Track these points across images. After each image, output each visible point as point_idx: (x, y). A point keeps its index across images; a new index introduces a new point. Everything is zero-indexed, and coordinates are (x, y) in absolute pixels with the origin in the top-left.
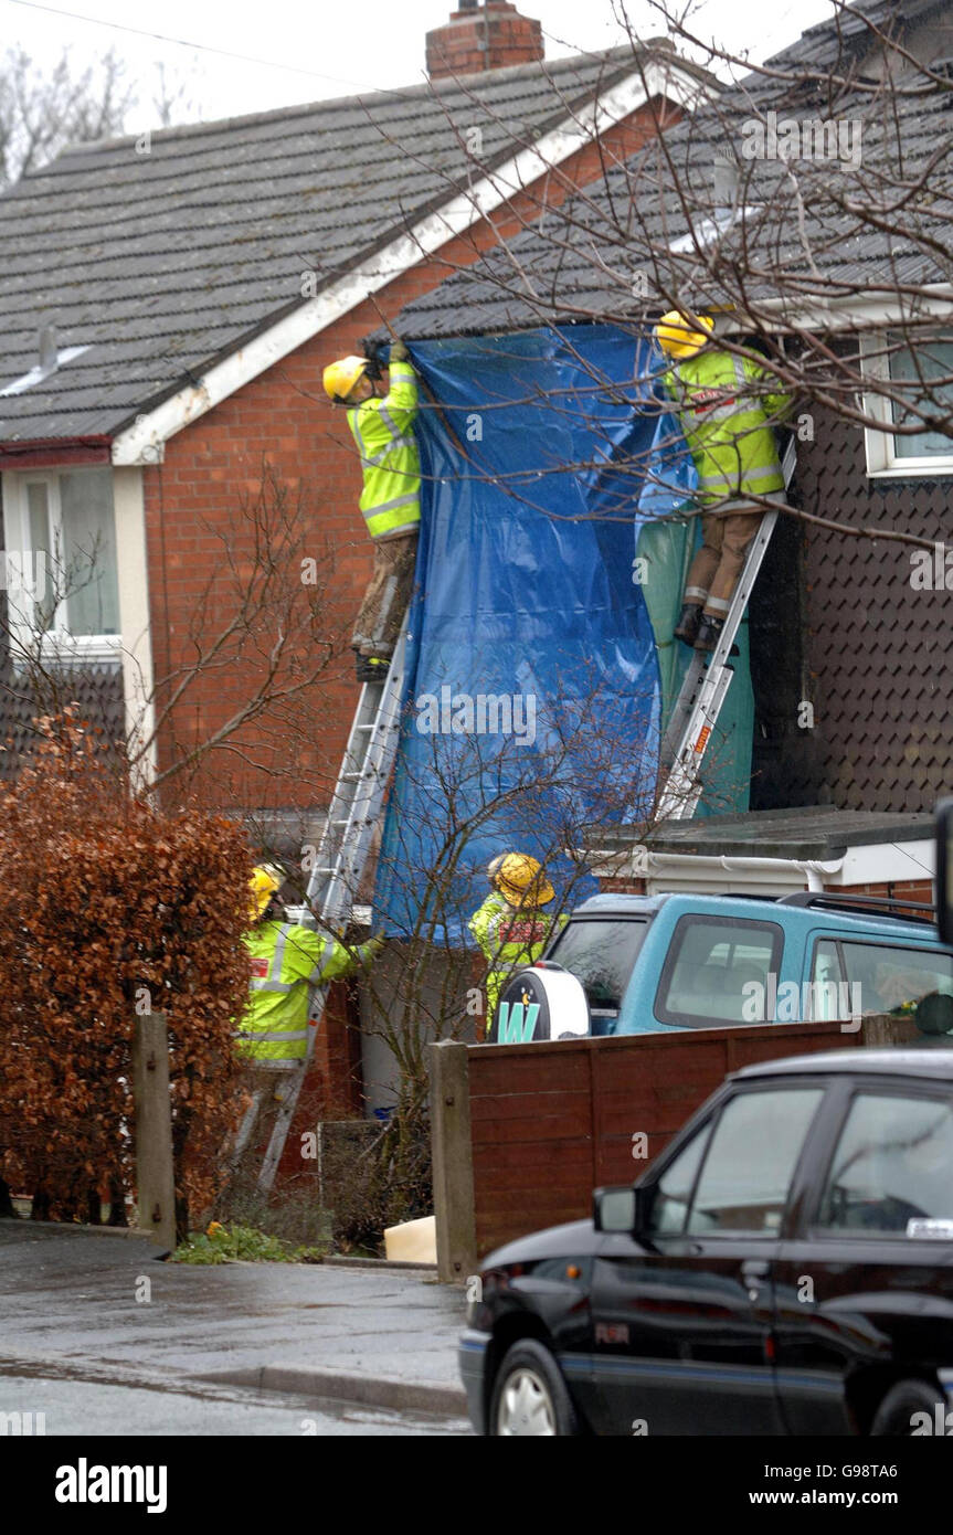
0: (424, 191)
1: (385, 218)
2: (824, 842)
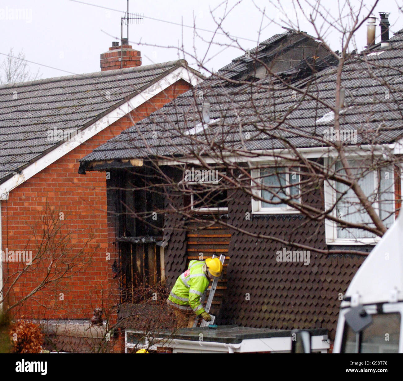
0: (100, 109)
1: (87, 118)
2: (235, 337)
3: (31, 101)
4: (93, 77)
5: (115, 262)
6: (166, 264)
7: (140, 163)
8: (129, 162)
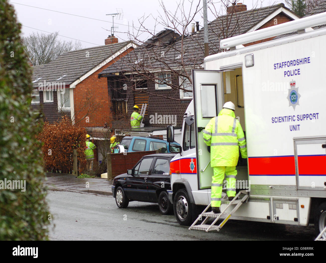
1: (101, 60)
2: (151, 131)
3: (82, 55)
4: (103, 47)
5: (111, 107)
6: (128, 107)
7: (118, 74)
8: (114, 74)
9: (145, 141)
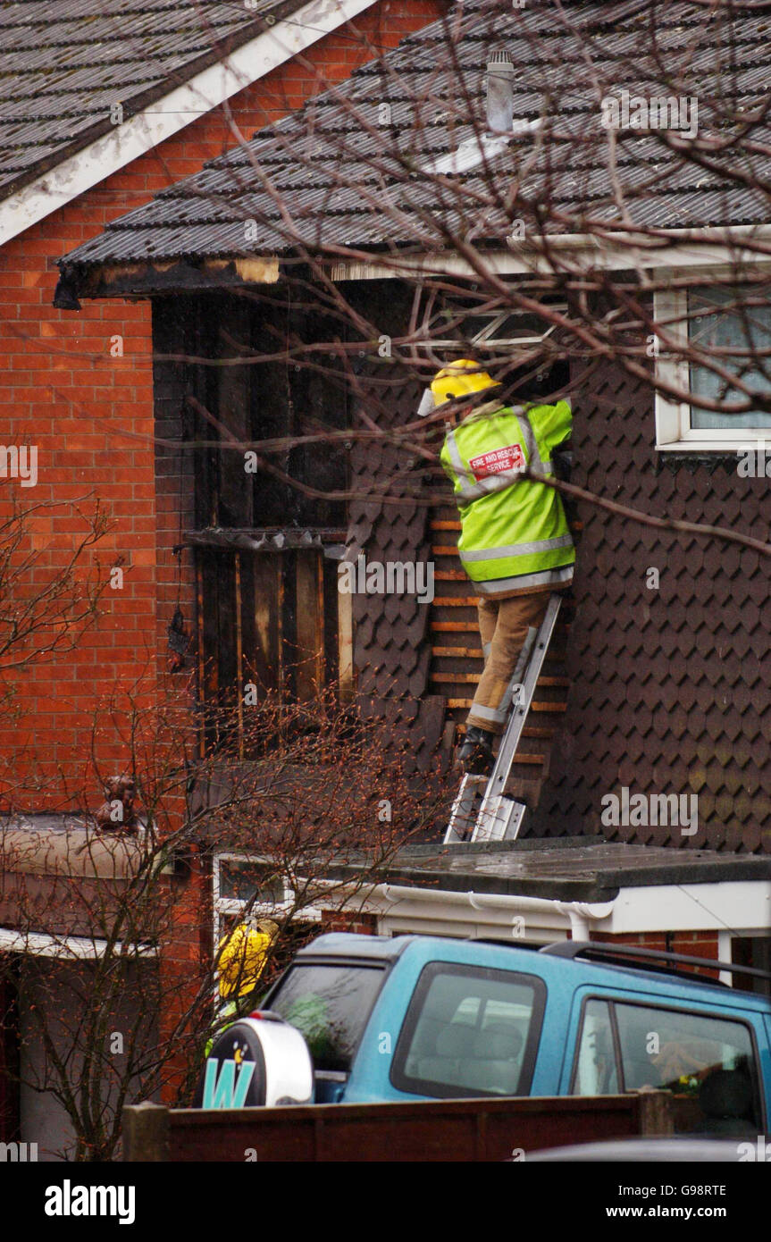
0: (133, 83)
1: (86, 112)
2: (592, 880)
5: (178, 614)
6: (358, 624)
7: (269, 274)
8: (232, 268)
9: (529, 992)
